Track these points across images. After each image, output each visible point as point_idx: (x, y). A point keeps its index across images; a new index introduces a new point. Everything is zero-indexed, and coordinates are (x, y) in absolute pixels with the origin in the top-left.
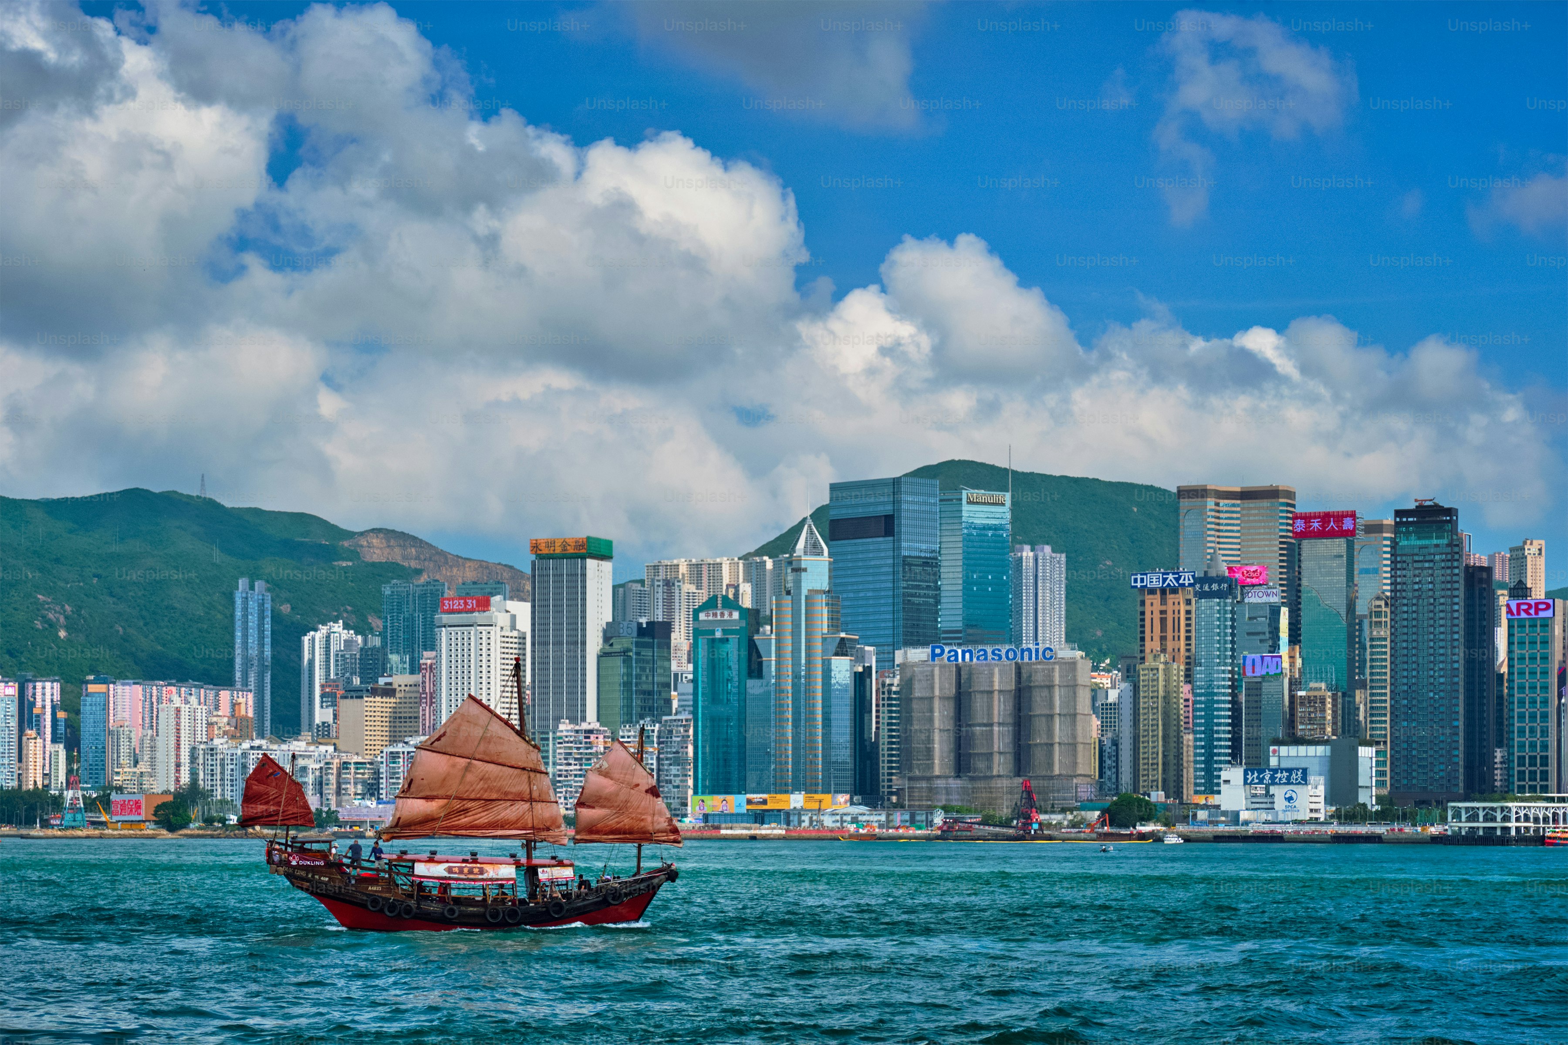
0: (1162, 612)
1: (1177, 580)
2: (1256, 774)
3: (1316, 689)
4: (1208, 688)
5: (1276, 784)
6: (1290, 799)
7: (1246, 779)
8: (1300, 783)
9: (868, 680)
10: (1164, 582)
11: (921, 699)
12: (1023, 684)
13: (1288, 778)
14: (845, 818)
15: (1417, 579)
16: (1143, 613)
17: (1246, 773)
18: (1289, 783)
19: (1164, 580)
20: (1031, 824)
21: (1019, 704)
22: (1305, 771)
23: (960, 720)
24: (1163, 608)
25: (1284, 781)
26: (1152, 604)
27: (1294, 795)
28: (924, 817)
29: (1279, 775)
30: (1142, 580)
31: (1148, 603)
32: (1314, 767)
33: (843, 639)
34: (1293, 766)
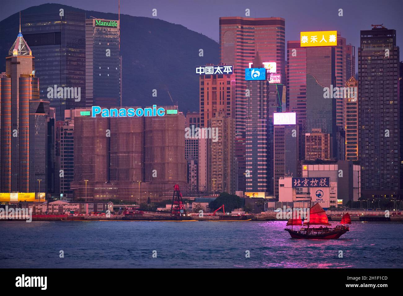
0: (213, 88)
1: (222, 70)
2: (299, 181)
3: (316, 132)
4: (254, 131)
5: (311, 186)
6: (319, 195)
7: (293, 184)
8: (325, 186)
9: (53, 127)
10: (215, 72)
11: (87, 137)
12: (147, 129)
13: (318, 183)
14: (55, 207)
15: (374, 70)
16: (203, 89)
17: (293, 181)
18: (318, 186)
19: (215, 70)
20: (179, 210)
21: (144, 141)
22: (328, 179)
23: (109, 150)
24: (214, 86)
25: (316, 185)
26: (208, 84)
27: (322, 193)
28: (102, 206)
29: (313, 182)
30: (202, 70)
31: (206, 83)
32: (332, 177)
33: (41, 103)
34: (322, 176)
